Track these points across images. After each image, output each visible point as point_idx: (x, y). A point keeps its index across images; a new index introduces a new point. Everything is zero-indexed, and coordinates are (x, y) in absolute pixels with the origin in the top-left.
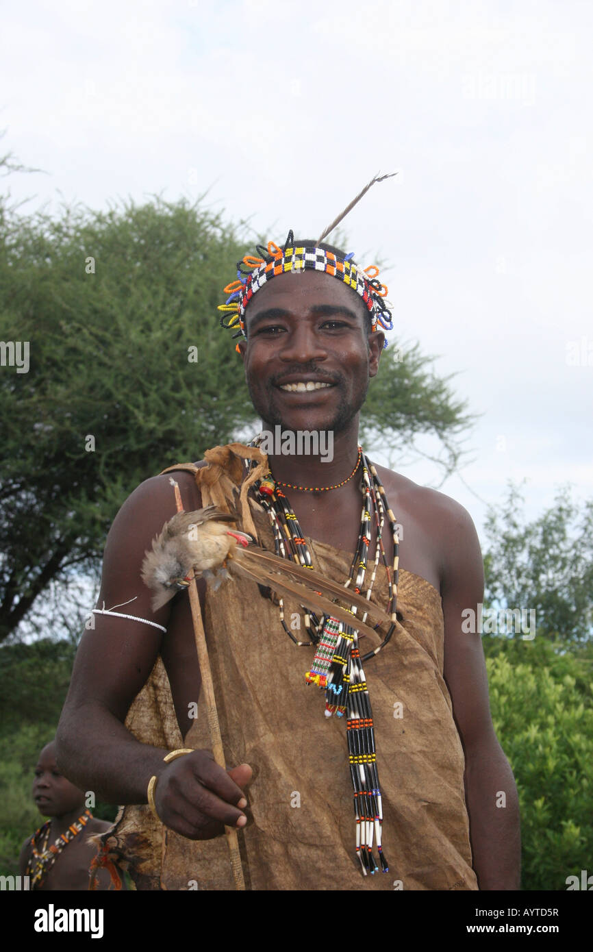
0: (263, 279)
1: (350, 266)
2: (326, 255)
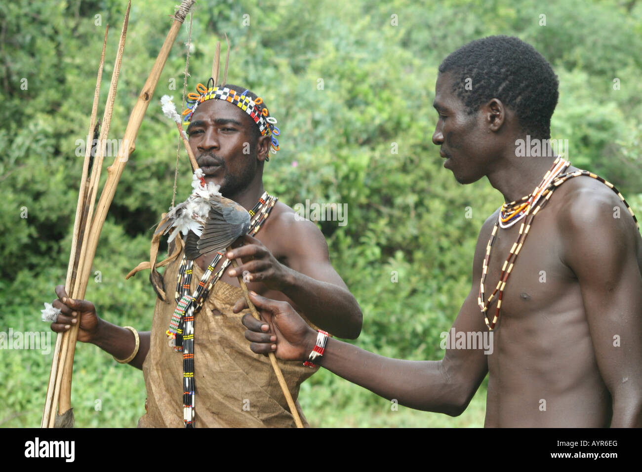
1: (245, 98)
2: (229, 92)
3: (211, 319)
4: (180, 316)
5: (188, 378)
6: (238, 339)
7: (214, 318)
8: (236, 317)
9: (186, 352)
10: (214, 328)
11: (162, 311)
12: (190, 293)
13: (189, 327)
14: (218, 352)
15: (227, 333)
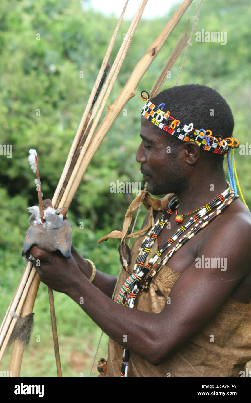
2: (150, 106)
4: (125, 292)
7: (156, 298)
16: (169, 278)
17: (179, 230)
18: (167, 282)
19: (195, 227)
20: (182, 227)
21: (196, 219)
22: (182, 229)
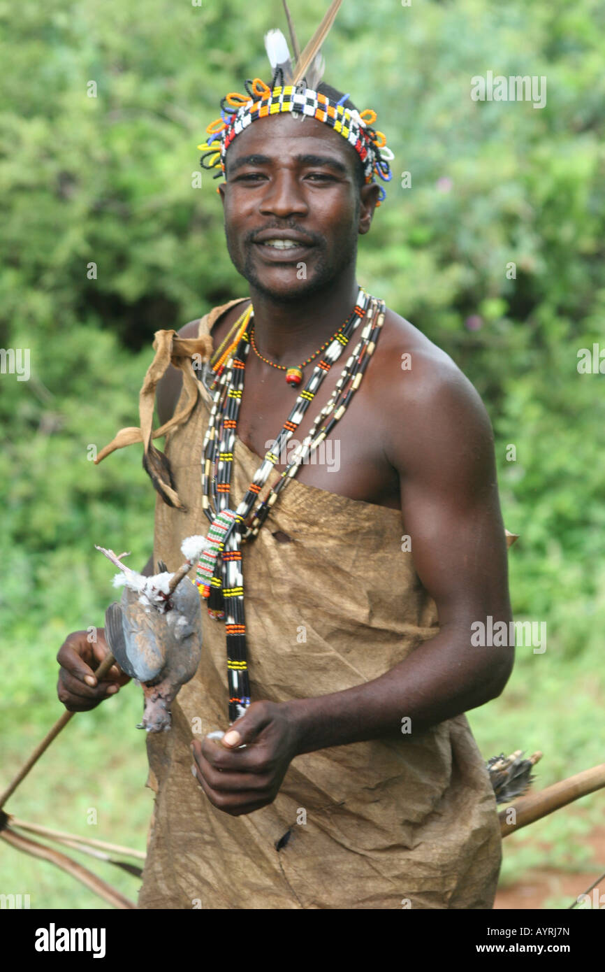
0: (247, 120)
1: (344, 112)
2: (317, 99)
3: (273, 552)
4: (216, 554)
5: (237, 670)
6: (327, 587)
7: (277, 549)
8: (322, 548)
9: (231, 621)
10: (279, 570)
11: (170, 521)
12: (231, 506)
13: (234, 574)
14: (289, 618)
15: (306, 577)
16: (299, 501)
17: (299, 400)
18: (298, 511)
19: (339, 388)
20: (304, 392)
21: (326, 367)
22: (306, 397)
